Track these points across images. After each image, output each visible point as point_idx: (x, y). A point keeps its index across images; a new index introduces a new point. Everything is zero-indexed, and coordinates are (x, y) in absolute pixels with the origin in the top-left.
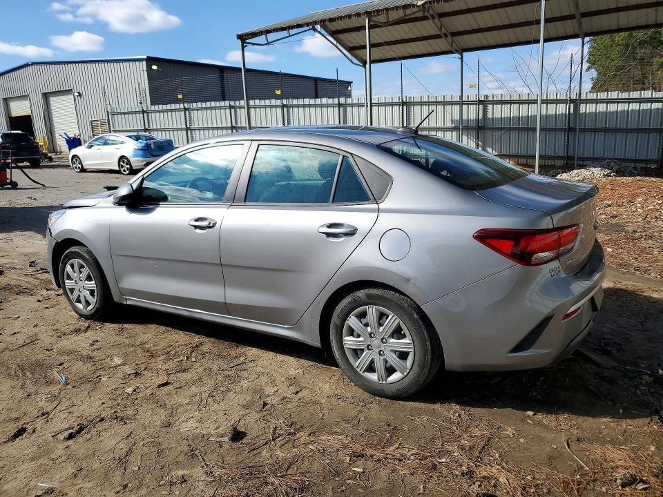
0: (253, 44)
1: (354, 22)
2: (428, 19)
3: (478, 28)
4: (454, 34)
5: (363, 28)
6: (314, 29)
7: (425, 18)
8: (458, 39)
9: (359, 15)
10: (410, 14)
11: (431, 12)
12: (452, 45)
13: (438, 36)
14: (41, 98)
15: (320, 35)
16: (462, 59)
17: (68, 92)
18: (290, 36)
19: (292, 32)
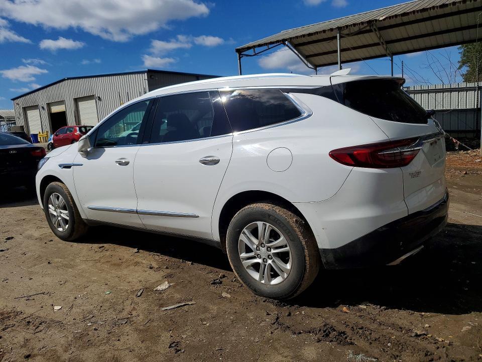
0: (247, 55)
1: (328, 35)
2: (372, 31)
3: (407, 37)
4: (388, 42)
5: (335, 38)
6: (284, 44)
7: (370, 31)
8: (390, 46)
9: (332, 30)
10: (363, 28)
11: (374, 27)
12: (386, 50)
13: (378, 44)
14: (73, 102)
15: (288, 48)
16: (392, 60)
17: (90, 97)
18: (269, 49)
19: (270, 46)
